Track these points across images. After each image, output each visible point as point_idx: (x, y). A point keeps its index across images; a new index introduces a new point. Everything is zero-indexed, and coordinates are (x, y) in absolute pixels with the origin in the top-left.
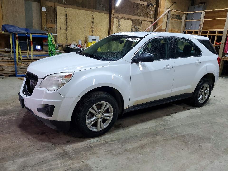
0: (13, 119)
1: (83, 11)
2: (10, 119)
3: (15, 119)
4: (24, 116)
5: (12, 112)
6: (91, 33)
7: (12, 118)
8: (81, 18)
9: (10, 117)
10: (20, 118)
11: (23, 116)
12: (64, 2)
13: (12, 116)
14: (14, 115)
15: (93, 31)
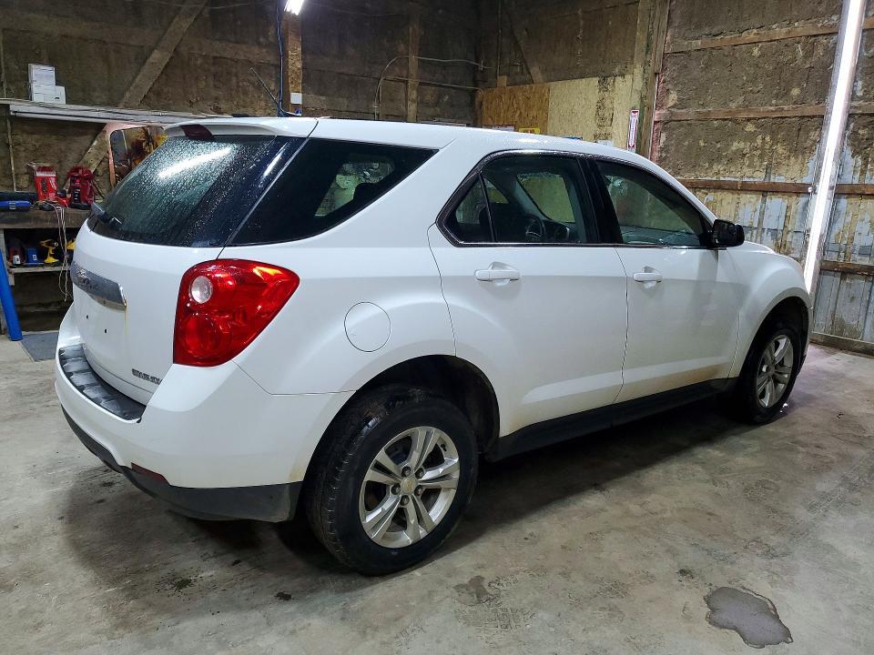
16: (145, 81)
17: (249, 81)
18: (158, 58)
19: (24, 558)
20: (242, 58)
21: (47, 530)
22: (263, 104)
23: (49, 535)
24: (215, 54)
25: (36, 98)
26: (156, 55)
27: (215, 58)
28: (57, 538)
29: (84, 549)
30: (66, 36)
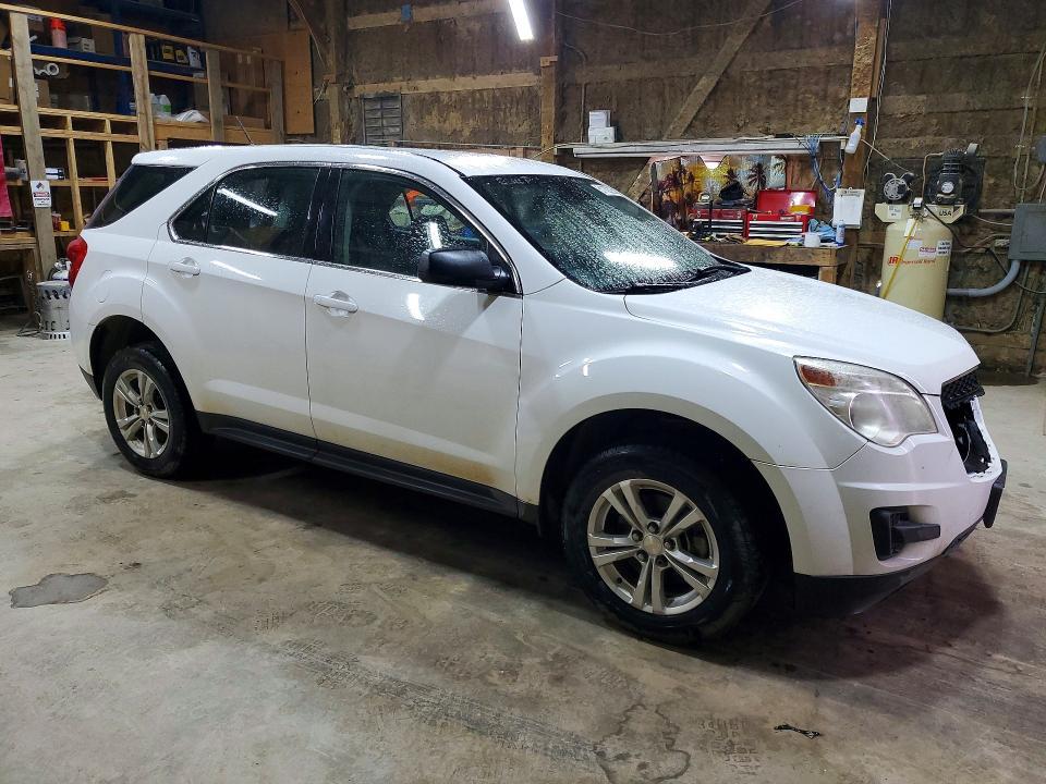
0: (1012, 654)
2: (1022, 665)
3: (998, 651)
4: (950, 646)
5: (1001, 704)
7: (1015, 666)
9: (1019, 672)
10: (973, 643)
11: (949, 651)
13: (1007, 677)
14: (995, 675)
16: (688, 109)
17: (811, 92)
18: (705, 84)
20: (806, 65)
22: (828, 117)
24: (770, 68)
25: (591, 141)
26: (703, 81)
27: (770, 72)
30: (631, 80)
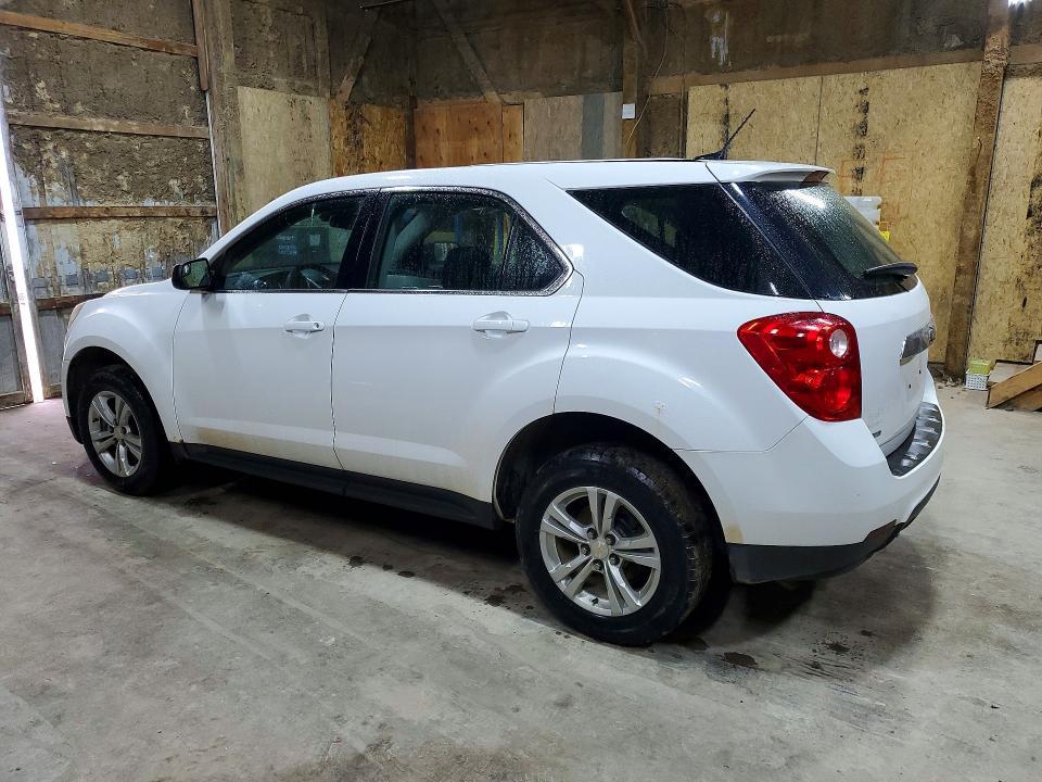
1: (808, 79)
6: (850, 183)
8: (794, 116)
12: (726, 64)
15: (860, 172)
19: (979, 623)
21: (941, 636)
23: (943, 630)
28: (939, 623)
29: (925, 602)
